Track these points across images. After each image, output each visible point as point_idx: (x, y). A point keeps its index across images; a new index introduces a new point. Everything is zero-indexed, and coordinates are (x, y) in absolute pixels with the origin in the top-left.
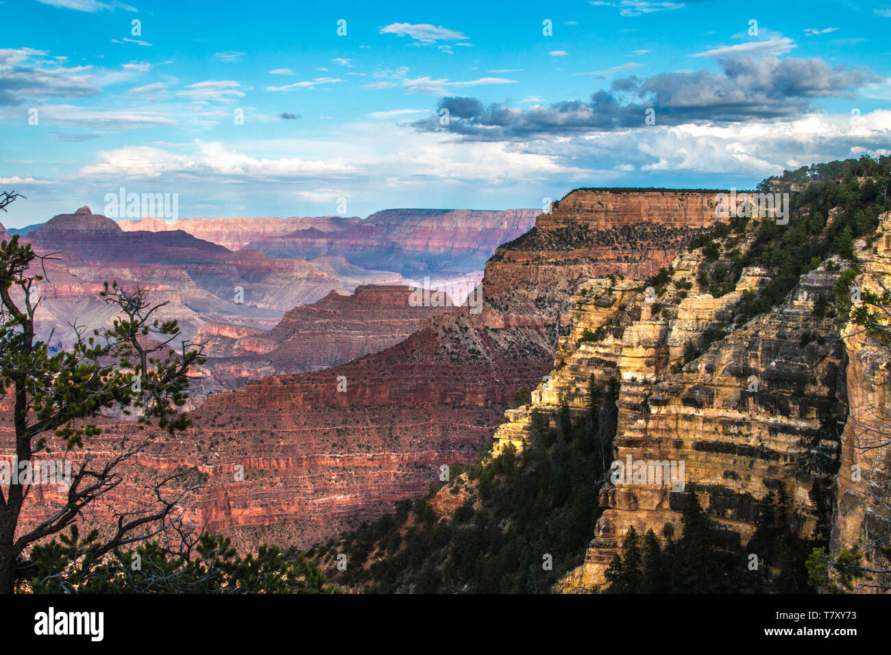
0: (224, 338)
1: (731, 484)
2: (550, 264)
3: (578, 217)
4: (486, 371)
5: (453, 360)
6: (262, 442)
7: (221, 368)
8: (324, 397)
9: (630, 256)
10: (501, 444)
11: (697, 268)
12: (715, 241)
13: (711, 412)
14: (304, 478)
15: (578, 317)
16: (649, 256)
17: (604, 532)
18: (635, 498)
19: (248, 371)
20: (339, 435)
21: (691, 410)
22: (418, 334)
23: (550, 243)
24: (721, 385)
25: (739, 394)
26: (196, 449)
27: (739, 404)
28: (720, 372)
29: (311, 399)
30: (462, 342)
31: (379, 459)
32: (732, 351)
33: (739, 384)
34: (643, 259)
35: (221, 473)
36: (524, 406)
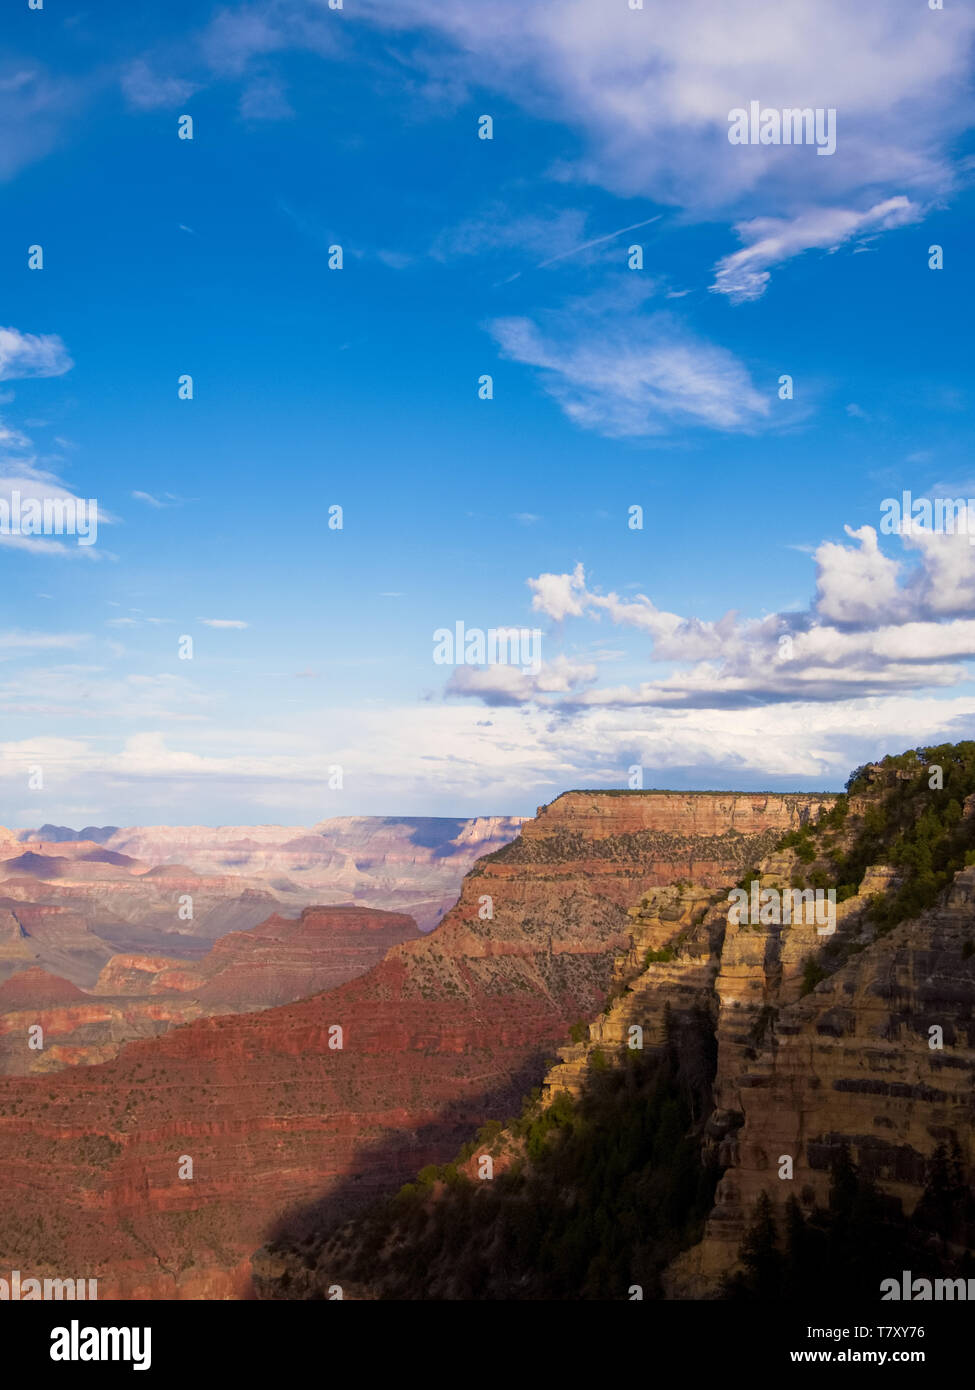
0: (140, 971)
1: (886, 1135)
2: (539, 879)
3: (570, 824)
4: (465, 1009)
5: (425, 996)
6: (192, 1101)
7: (135, 1009)
8: (269, 1043)
9: (631, 870)
10: (552, 1091)
11: (789, 871)
12: (809, 839)
13: (853, 1042)
14: (243, 1147)
15: (640, 933)
16: (654, 870)
17: (727, 1199)
18: (763, 1153)
19: (169, 1012)
20: (287, 1091)
21: (828, 1040)
22: (384, 965)
23: (538, 854)
24: (864, 1008)
25: (887, 1019)
26: (107, 1112)
27: (888, 1031)
28: (863, 991)
29: (253, 1046)
30: (436, 973)
31: (336, 1121)
32: (875, 966)
33: (886, 1007)
34: (647, 872)
35: (138, 1141)
36: (581, 1044)
